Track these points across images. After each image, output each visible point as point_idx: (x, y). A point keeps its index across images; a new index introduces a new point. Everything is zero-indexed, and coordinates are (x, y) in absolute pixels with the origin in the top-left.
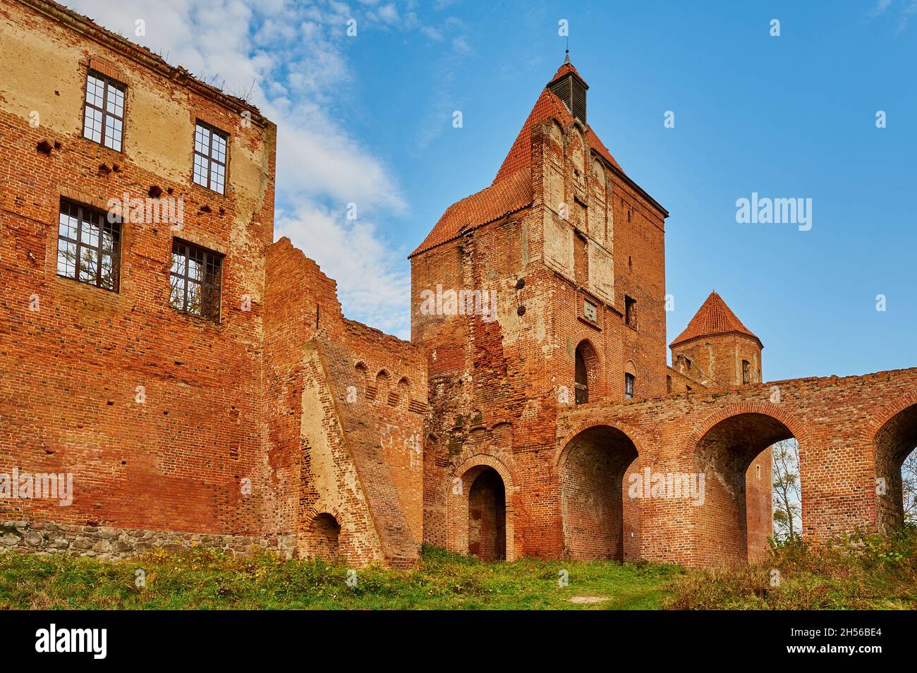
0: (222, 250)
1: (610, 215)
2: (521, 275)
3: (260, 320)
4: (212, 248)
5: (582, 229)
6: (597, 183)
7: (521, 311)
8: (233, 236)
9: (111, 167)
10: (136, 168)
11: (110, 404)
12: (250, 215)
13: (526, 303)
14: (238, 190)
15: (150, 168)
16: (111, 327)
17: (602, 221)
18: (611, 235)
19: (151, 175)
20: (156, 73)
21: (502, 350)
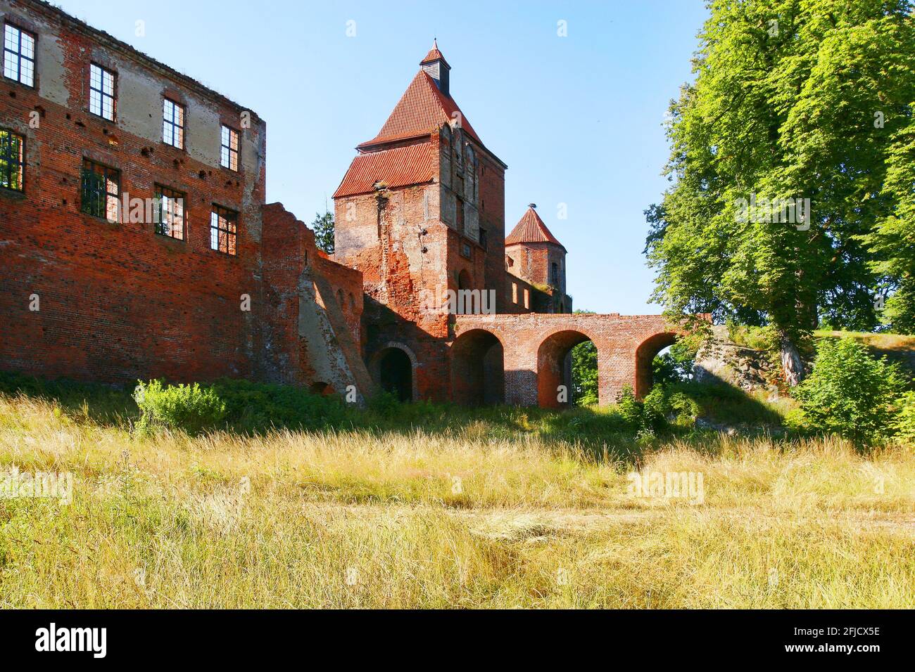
0: (239, 209)
1: (477, 181)
2: (424, 226)
3: (259, 254)
4: (233, 208)
5: (461, 194)
6: (469, 160)
7: (425, 251)
8: (244, 200)
9: (179, 161)
10: (192, 159)
11: (185, 313)
12: (253, 185)
13: (428, 246)
14: (246, 168)
15: (199, 159)
16: (183, 264)
17: (472, 186)
18: (477, 196)
19: (200, 164)
20: (201, 95)
21: (409, 273)
